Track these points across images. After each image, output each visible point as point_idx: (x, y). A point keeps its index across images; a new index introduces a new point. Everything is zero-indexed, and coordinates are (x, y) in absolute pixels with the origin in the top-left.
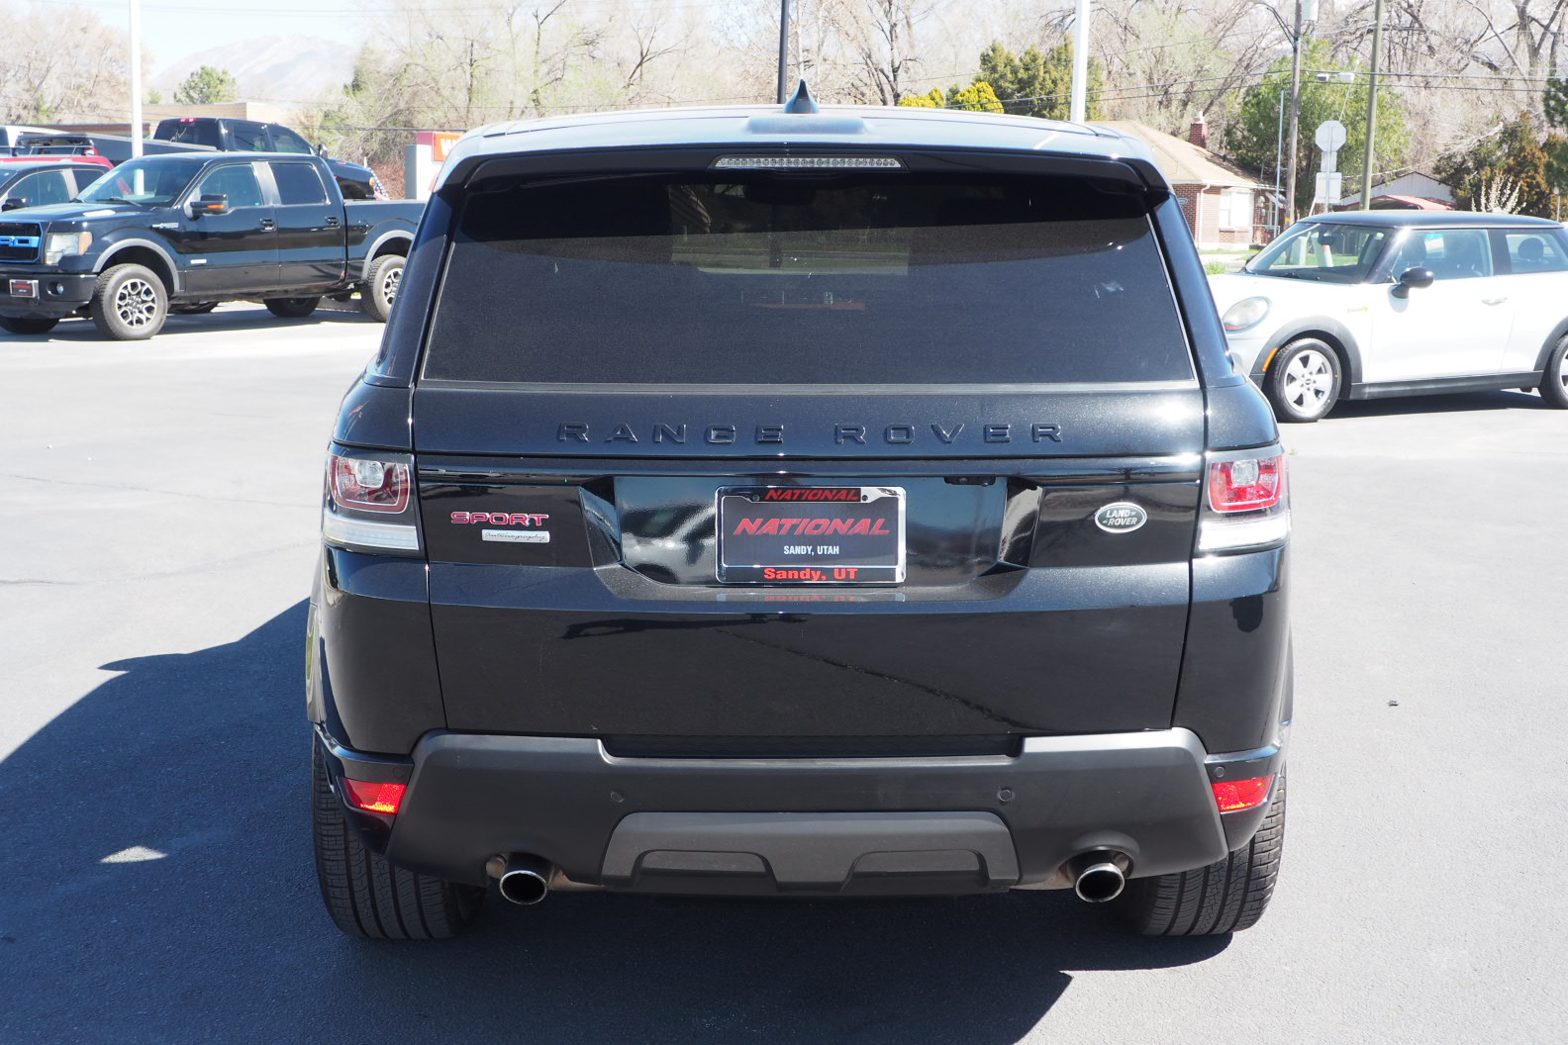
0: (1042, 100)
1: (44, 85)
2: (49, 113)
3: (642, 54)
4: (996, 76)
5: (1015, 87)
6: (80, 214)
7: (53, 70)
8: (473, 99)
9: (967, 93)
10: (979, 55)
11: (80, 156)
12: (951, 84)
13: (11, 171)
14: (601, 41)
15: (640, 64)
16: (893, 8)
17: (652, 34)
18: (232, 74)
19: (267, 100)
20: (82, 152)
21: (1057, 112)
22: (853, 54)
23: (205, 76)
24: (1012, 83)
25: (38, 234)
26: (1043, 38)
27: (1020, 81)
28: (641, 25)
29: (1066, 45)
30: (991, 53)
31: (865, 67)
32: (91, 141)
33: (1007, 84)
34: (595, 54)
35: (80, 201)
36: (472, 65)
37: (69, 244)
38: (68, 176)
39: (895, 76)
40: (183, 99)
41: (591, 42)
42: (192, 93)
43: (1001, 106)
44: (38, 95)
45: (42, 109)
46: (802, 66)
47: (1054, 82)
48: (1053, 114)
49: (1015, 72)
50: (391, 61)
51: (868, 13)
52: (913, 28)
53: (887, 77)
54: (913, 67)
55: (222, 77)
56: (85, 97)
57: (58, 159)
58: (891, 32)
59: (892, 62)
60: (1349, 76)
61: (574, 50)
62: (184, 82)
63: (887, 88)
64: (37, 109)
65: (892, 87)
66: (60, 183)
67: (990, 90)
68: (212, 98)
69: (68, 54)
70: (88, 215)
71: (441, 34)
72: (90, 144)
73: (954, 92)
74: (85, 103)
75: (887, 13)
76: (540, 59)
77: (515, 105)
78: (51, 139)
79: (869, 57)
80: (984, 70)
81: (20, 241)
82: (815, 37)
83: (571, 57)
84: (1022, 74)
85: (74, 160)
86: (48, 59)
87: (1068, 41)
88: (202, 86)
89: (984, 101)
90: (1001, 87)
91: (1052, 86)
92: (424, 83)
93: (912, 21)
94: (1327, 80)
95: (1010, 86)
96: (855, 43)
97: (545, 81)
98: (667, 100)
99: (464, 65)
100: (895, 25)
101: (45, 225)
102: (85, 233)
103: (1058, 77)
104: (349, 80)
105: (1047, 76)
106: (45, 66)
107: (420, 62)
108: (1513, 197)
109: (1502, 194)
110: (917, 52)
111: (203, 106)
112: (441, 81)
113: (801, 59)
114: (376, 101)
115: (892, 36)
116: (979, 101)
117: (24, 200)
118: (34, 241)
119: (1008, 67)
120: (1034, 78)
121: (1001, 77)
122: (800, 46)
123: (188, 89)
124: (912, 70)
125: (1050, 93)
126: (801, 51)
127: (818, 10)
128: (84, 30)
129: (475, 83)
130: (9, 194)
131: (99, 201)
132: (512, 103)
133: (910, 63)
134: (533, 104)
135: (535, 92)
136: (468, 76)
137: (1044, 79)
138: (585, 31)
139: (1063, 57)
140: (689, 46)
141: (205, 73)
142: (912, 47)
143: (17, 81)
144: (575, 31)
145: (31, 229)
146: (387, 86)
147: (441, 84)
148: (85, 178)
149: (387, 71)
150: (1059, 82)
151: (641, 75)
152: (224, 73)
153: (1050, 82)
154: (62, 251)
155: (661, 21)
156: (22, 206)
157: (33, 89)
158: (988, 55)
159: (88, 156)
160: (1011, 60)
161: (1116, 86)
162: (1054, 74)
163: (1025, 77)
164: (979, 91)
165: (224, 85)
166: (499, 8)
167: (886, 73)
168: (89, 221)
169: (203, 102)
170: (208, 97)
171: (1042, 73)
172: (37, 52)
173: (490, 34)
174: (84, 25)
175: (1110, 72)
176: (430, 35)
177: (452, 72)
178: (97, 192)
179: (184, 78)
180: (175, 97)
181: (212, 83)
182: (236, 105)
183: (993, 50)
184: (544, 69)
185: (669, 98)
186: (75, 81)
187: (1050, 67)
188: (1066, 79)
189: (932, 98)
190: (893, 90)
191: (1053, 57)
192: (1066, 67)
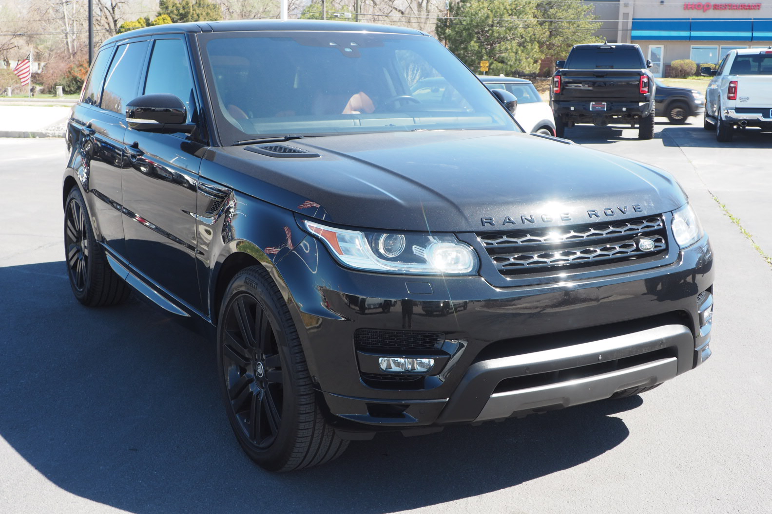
4: (169, 11)
5: (179, 17)
9: (158, 20)
24: (177, 15)
27: (181, 14)
33: (174, 16)
39: (113, 11)
46: (65, 4)
47: (198, 15)
49: (178, 9)
53: (109, 11)
54: (122, 6)
59: (112, 4)
60: (349, 15)
63: (110, 18)
65: (112, 16)
73: (148, 19)
80: (162, 9)
84: (181, 11)
91: (197, 17)
94: (339, 16)
95: (176, 17)
103: (200, 13)
105: (194, 12)
108: (418, 74)
109: (413, 73)
119: (174, 7)
120: (188, 13)
121: (171, 12)
124: (122, 8)
133: (122, 4)
137: (193, 14)
150: (200, 15)
153: (196, 15)
158: (163, 1)
160: (176, 4)
162: (198, 11)
163: (183, 12)
164: (164, 20)
167: (109, 8)
171: (191, 10)
187: (196, 7)
188: (204, 14)
189: (139, 23)
190: (113, 18)
191: (197, 3)
192: (203, 7)
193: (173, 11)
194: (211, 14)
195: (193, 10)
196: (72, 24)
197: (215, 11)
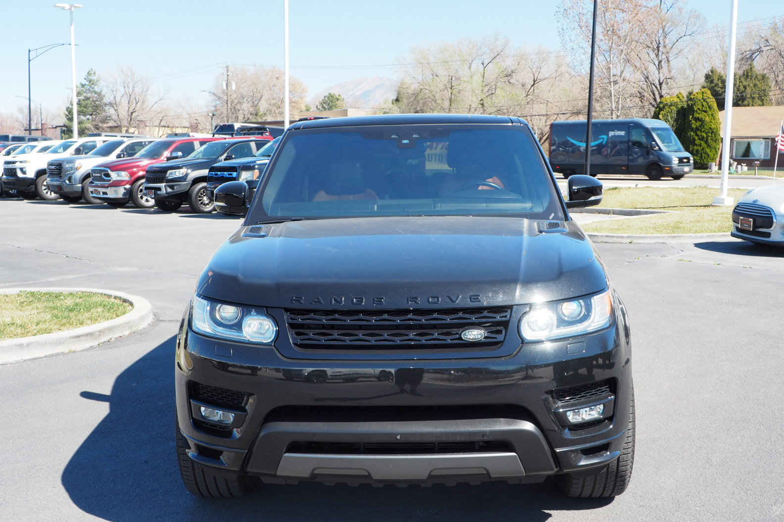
0: (738, 96)
1: (260, 104)
2: (261, 116)
3: (534, 80)
4: (713, 85)
6: (255, 162)
7: (264, 97)
8: (452, 104)
9: (696, 94)
10: (705, 74)
11: (260, 136)
12: (690, 90)
13: (228, 143)
14: (514, 74)
15: (533, 85)
16: (660, 53)
17: (539, 70)
18: (342, 96)
19: (359, 108)
20: (262, 134)
21: (746, 102)
22: (639, 76)
23: (330, 97)
25: (236, 171)
26: (741, 65)
28: (534, 66)
29: (751, 68)
30: (710, 73)
31: (645, 83)
32: (267, 129)
33: (719, 89)
34: (511, 81)
35: (256, 156)
36: (451, 88)
37: (249, 175)
38: (253, 145)
39: (661, 87)
40: (321, 108)
41: (510, 75)
42: (324, 105)
43: (714, 100)
44: (257, 109)
45: (259, 114)
46: (612, 83)
47: (745, 87)
48: (744, 103)
49: (723, 82)
50: (414, 87)
51: (647, 56)
52: (671, 62)
53: (656, 87)
54: (670, 82)
55: (338, 97)
56: (277, 109)
57: (249, 138)
58: (658, 65)
59: (659, 79)
61: (500, 79)
62: (321, 100)
63: (657, 93)
64: (256, 115)
65: (659, 92)
66: (250, 148)
67: (709, 92)
68: (333, 107)
69: (270, 89)
70: (258, 162)
71: (437, 74)
72: (267, 131)
73: (690, 94)
74: (277, 112)
75: (657, 55)
76: (484, 84)
77: (472, 107)
78: (251, 129)
79: (648, 78)
80: (707, 82)
81: (229, 174)
82: (619, 69)
83: (499, 83)
85: (256, 138)
86: (261, 92)
87: (752, 66)
88: (329, 102)
89: (706, 98)
90: (716, 90)
91: (744, 89)
92: (428, 98)
93: (670, 59)
95: (721, 90)
96: (639, 71)
97: (487, 95)
98: (546, 102)
99: (448, 88)
100: (661, 61)
101: (239, 167)
102: (256, 170)
103: (747, 84)
104: (395, 98)
105: (741, 84)
106: (260, 95)
107: (427, 88)
110: (672, 74)
111: (329, 111)
112: (437, 96)
113: (612, 80)
114: (406, 107)
115: (659, 67)
116: (703, 98)
117: (233, 156)
118: (235, 174)
119: (720, 80)
121: (716, 85)
122: (611, 74)
123: (323, 103)
124: (670, 84)
125: (742, 92)
126: (612, 76)
127: (621, 55)
128: (277, 78)
129: (453, 97)
130: (227, 154)
131: (264, 156)
132: (470, 106)
133: (668, 80)
134: (480, 106)
135: (482, 100)
136: (450, 93)
137: (739, 86)
138: (507, 70)
139: (750, 74)
140: (557, 75)
141: (331, 96)
142: (670, 72)
143: (248, 102)
144: (502, 70)
145: (233, 169)
146: (412, 100)
147: (437, 98)
148: (259, 145)
149: (411, 92)
151: (534, 90)
152: (339, 96)
153: (742, 87)
154: (246, 179)
155: (543, 64)
156: (232, 158)
157: (255, 106)
158: (709, 75)
159: (264, 136)
160: (721, 77)
161: (780, 88)
162: (745, 83)
164: (703, 93)
165: (339, 101)
166: (465, 61)
167: (656, 85)
168: (258, 165)
169: (329, 109)
170: (331, 107)
171: (738, 82)
172: (257, 89)
173: (460, 73)
174: (278, 76)
175: (777, 81)
176: (432, 75)
177: (442, 92)
178: (264, 152)
179: (321, 99)
180: (317, 107)
181: (333, 100)
182: (343, 110)
183: (712, 72)
184: (486, 89)
185: (547, 101)
186: (273, 102)
187: (743, 79)
188: (751, 85)
189: (678, 97)
190: (659, 93)
191: (744, 74)
192: (751, 79)
193: (718, 84)
194: (759, 85)
195: (740, 82)
196: (617, 102)
197: (764, 82)
